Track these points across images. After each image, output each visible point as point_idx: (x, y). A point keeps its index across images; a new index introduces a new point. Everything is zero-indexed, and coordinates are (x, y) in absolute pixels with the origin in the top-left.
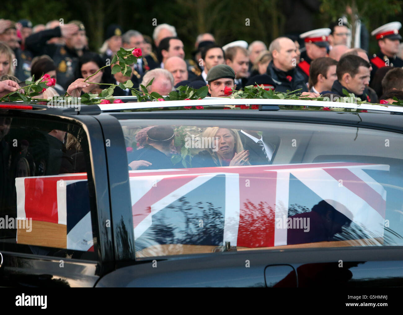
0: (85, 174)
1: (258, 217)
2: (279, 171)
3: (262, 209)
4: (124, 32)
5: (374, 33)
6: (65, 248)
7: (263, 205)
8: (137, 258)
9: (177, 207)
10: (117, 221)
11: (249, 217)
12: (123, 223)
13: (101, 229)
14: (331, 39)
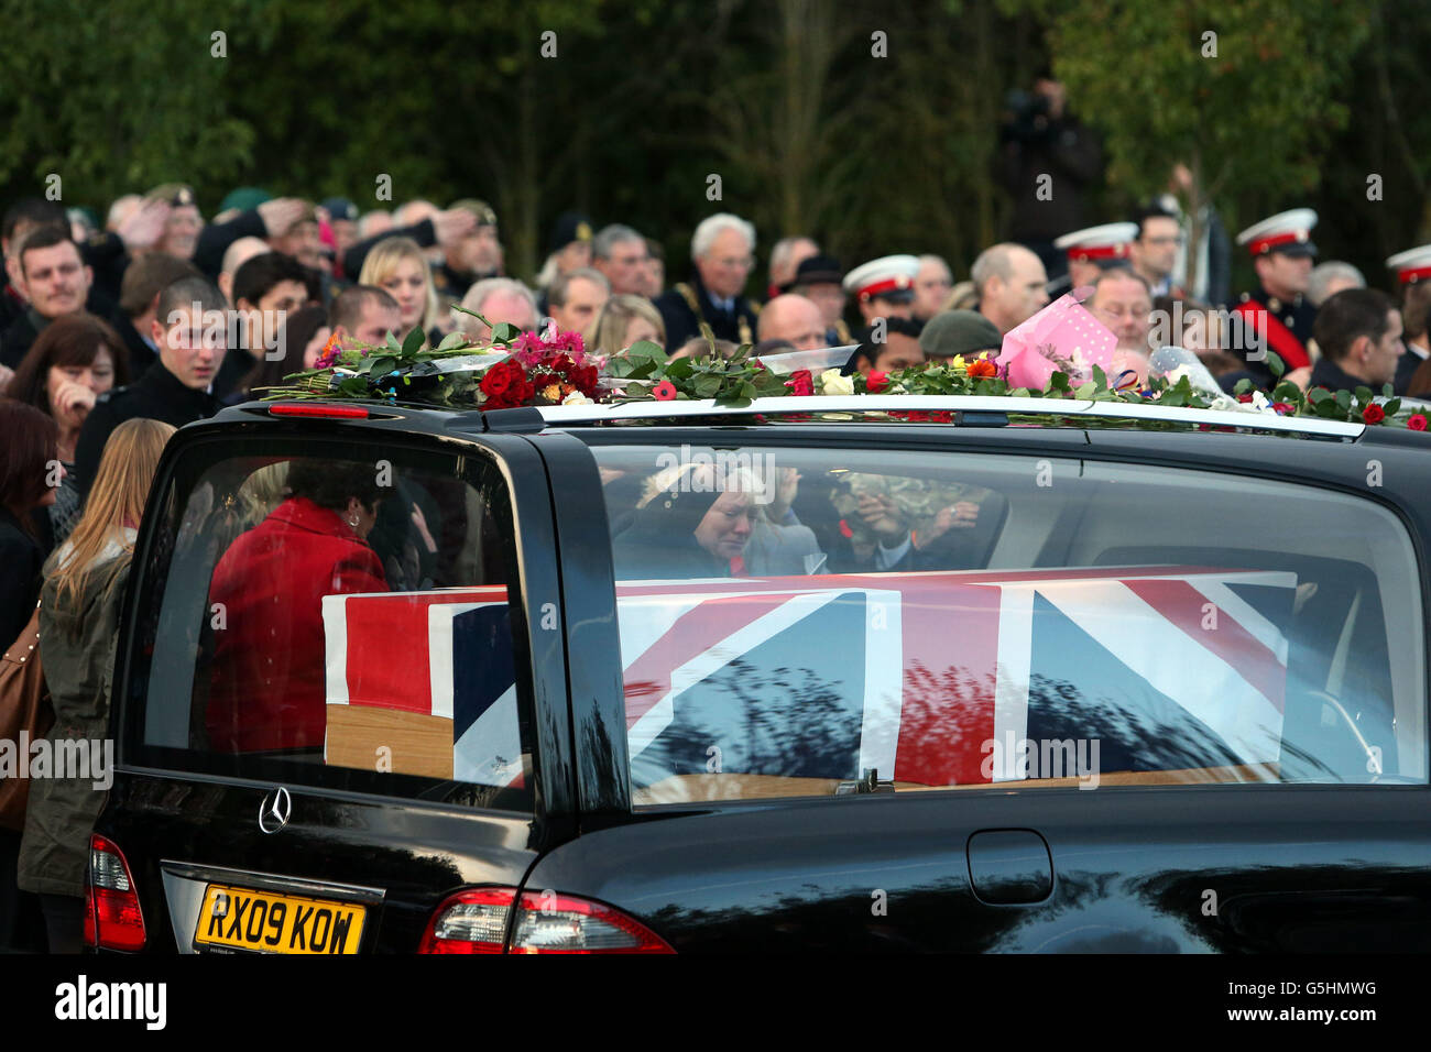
0: (503, 589)
1: (941, 709)
2: (1005, 586)
3: (952, 688)
4: (597, 228)
5: (1245, 237)
6: (448, 778)
7: (956, 676)
8: (634, 807)
9: (724, 681)
10: (583, 712)
11: (918, 709)
12: (597, 715)
13: (544, 733)
14: (1135, 252)
